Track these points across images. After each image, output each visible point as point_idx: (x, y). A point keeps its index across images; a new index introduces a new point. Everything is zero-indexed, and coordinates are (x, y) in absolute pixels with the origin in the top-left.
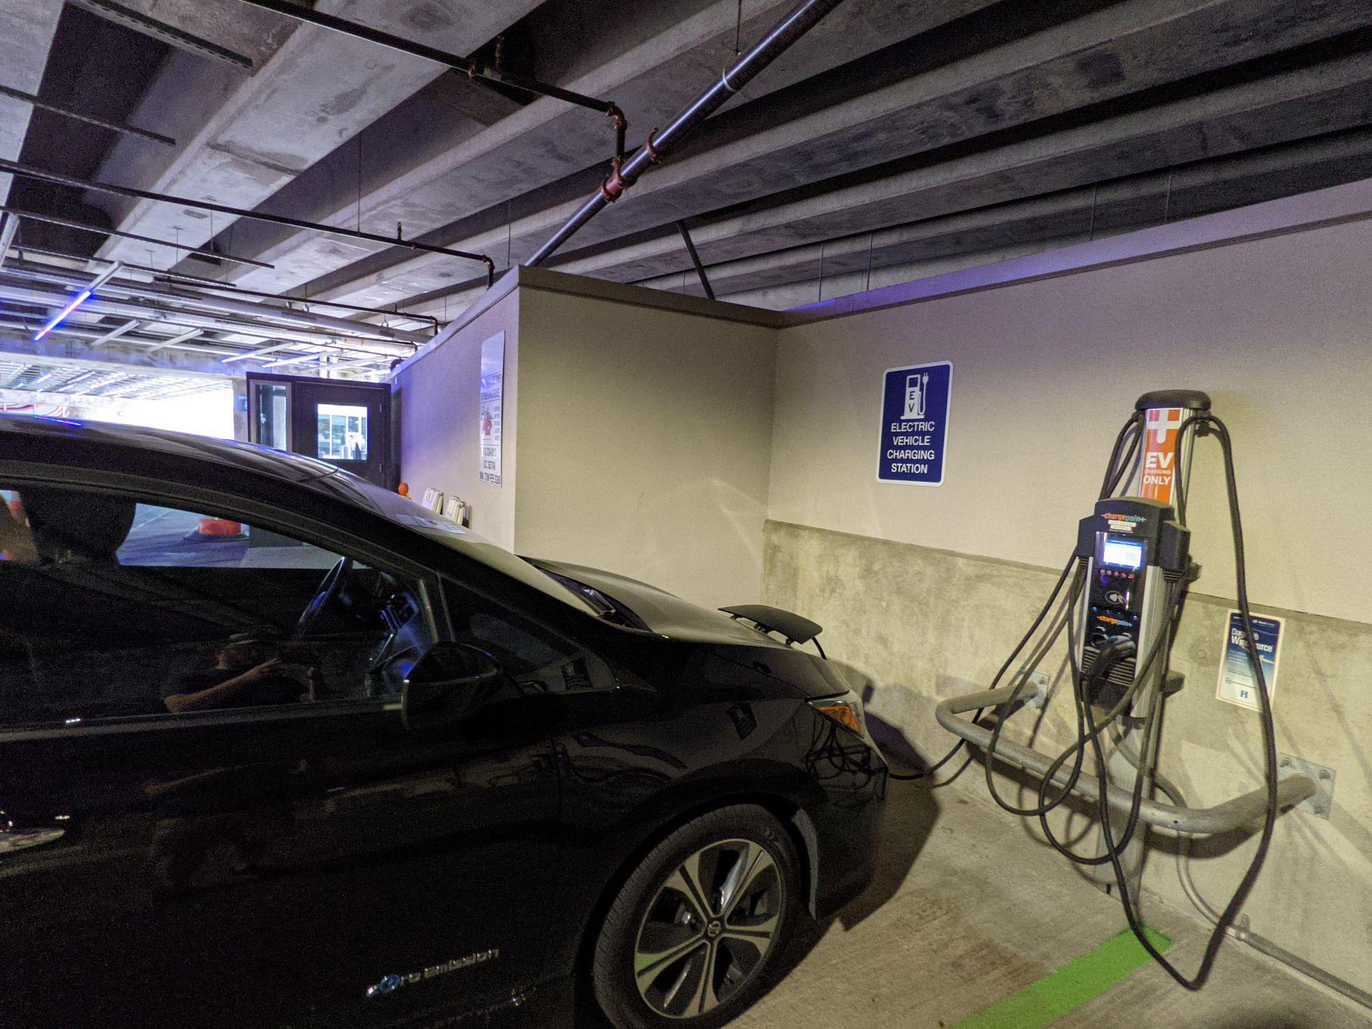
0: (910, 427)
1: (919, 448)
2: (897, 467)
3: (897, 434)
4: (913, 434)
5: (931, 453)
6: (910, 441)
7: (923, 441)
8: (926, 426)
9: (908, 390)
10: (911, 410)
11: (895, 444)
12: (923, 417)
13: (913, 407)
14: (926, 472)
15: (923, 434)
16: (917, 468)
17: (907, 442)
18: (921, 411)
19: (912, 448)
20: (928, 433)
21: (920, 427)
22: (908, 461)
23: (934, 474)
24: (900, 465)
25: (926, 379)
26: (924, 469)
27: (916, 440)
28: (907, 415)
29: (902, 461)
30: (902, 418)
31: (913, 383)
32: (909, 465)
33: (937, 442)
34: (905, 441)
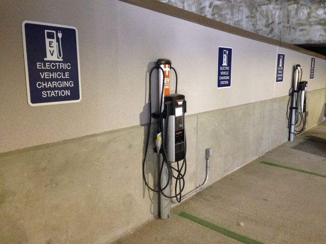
0: (53, 66)
1: (62, 80)
2: (47, 94)
3: (43, 71)
4: (56, 71)
5: (71, 83)
6: (55, 75)
7: (64, 75)
8: (65, 66)
9: (47, 40)
10: (52, 55)
11: (43, 77)
12: (62, 60)
13: (53, 51)
14: (69, 94)
15: (64, 71)
16: (63, 93)
17: (52, 77)
18: (60, 56)
19: (57, 80)
20: (67, 70)
21: (61, 66)
22: (55, 88)
23: (75, 95)
24: (49, 92)
25: (60, 35)
26: (68, 93)
27: (59, 75)
28: (49, 57)
29: (50, 89)
30: (45, 59)
31: (51, 36)
32: (56, 91)
33: (74, 76)
34: (50, 75)
